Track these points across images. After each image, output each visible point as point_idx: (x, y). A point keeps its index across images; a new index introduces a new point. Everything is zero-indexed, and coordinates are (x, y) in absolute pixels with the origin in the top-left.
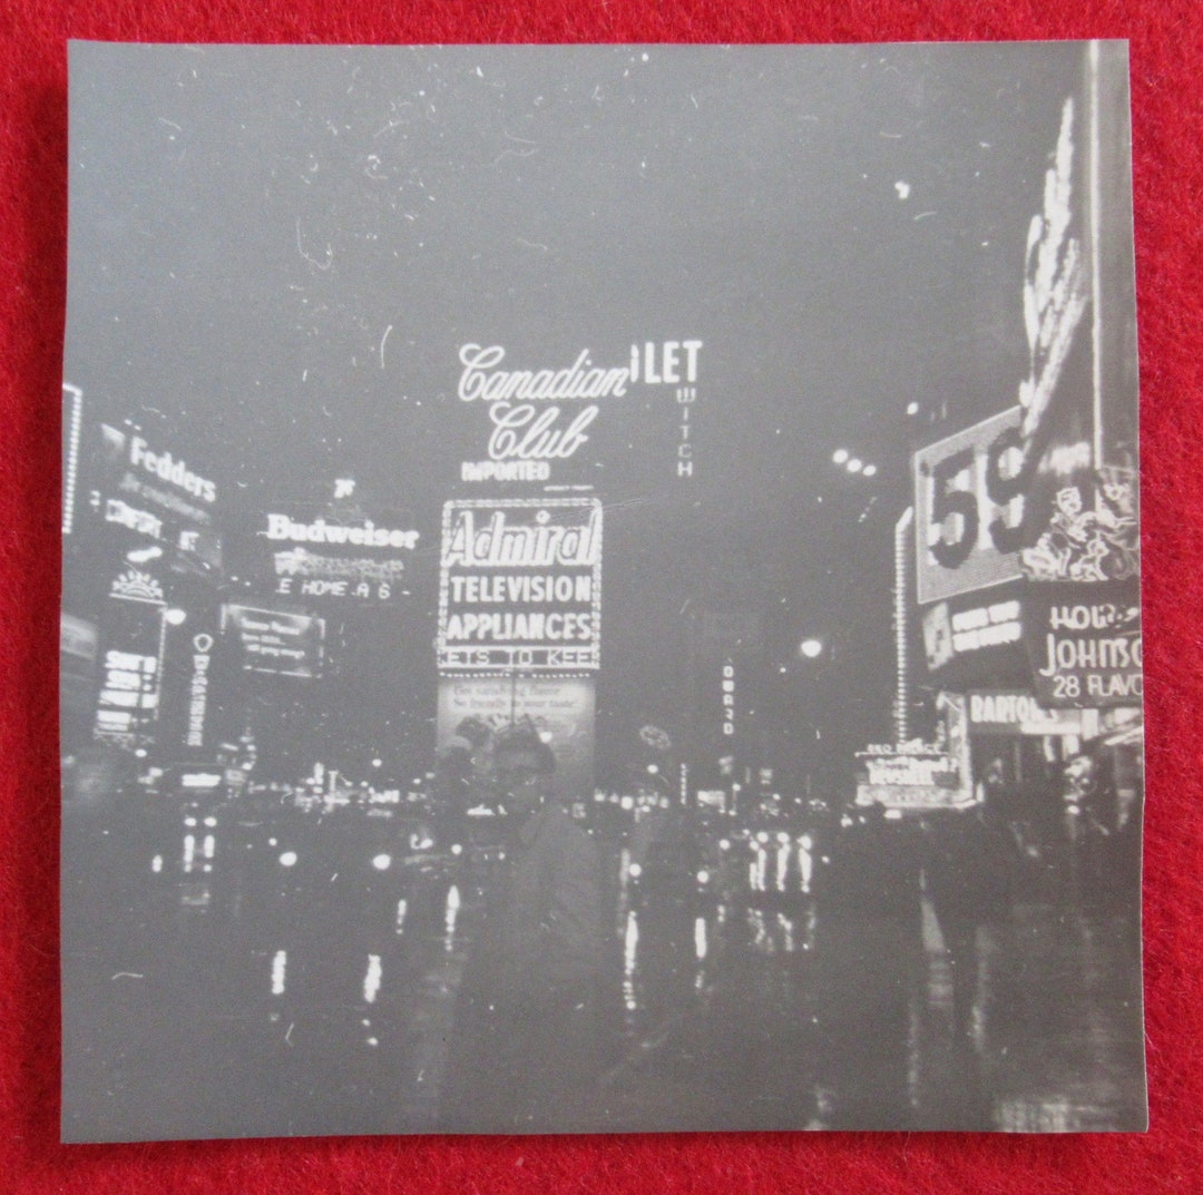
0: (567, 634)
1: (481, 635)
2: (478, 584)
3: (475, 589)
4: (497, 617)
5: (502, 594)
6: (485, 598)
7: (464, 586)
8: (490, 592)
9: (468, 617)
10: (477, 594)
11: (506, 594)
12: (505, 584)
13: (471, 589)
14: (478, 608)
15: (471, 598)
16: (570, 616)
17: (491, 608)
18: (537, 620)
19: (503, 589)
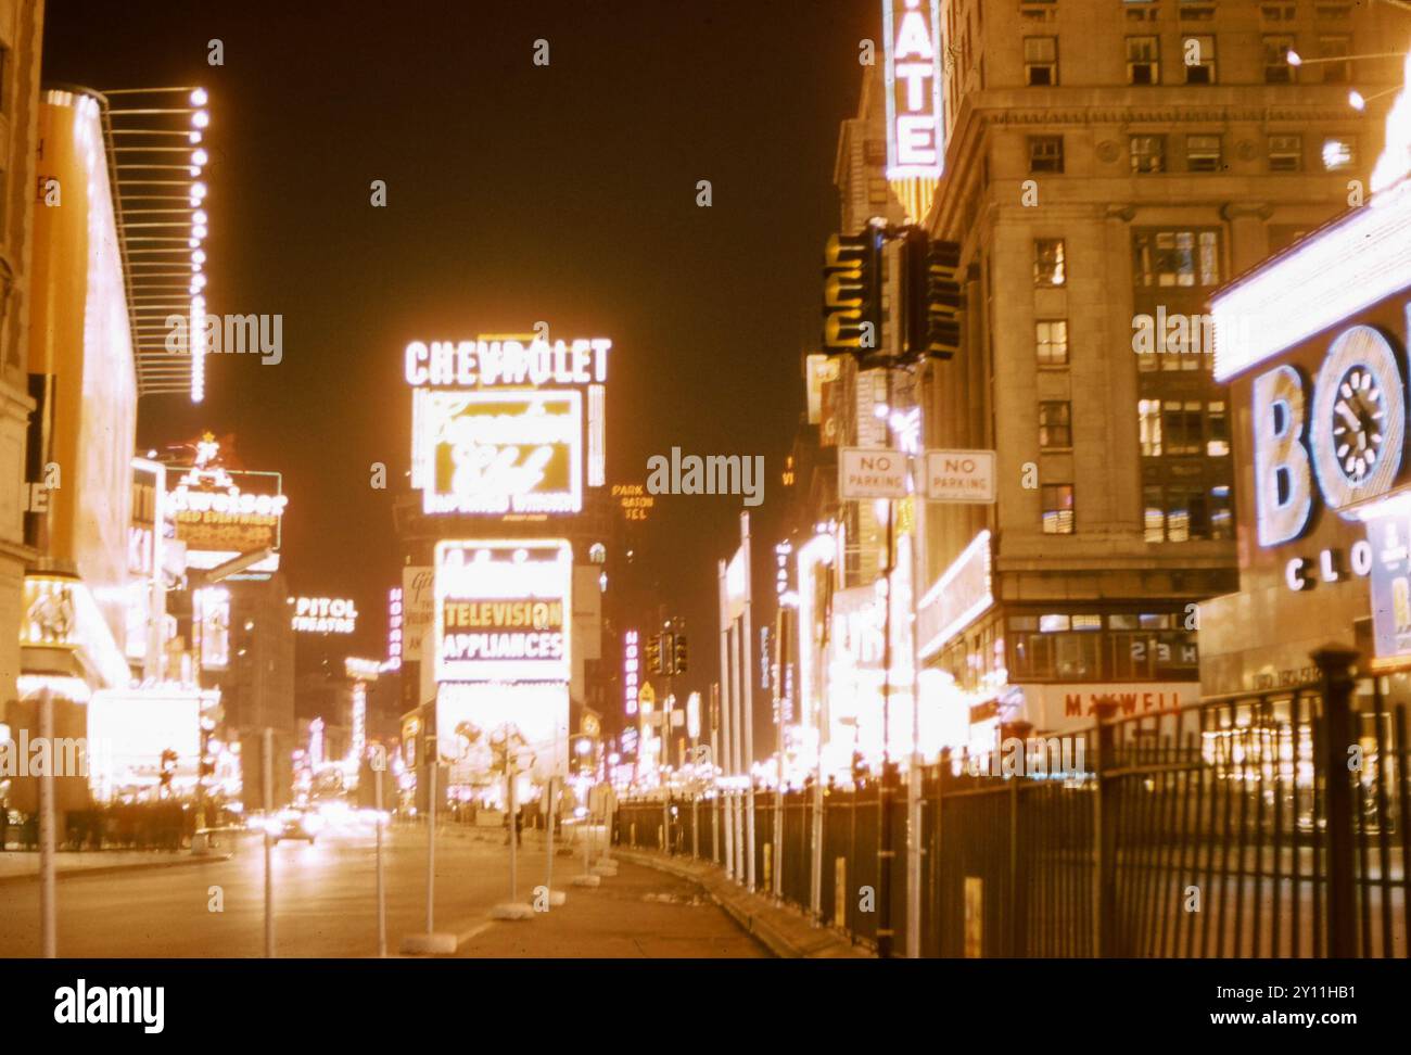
0: (543, 652)
1: (471, 653)
2: (468, 610)
3: (466, 614)
4: (485, 636)
5: (489, 618)
6: (474, 622)
7: (456, 612)
8: (478, 616)
9: (461, 638)
10: (468, 618)
11: (491, 618)
12: (491, 610)
13: (462, 615)
14: (468, 630)
15: (462, 622)
16: (545, 636)
17: (479, 630)
18: (518, 638)
19: (489, 614)
